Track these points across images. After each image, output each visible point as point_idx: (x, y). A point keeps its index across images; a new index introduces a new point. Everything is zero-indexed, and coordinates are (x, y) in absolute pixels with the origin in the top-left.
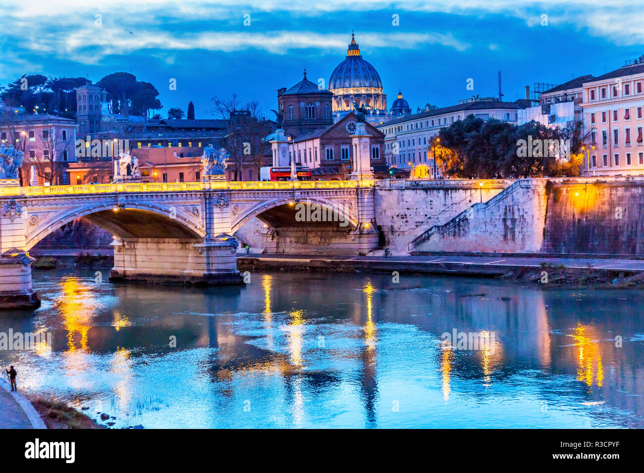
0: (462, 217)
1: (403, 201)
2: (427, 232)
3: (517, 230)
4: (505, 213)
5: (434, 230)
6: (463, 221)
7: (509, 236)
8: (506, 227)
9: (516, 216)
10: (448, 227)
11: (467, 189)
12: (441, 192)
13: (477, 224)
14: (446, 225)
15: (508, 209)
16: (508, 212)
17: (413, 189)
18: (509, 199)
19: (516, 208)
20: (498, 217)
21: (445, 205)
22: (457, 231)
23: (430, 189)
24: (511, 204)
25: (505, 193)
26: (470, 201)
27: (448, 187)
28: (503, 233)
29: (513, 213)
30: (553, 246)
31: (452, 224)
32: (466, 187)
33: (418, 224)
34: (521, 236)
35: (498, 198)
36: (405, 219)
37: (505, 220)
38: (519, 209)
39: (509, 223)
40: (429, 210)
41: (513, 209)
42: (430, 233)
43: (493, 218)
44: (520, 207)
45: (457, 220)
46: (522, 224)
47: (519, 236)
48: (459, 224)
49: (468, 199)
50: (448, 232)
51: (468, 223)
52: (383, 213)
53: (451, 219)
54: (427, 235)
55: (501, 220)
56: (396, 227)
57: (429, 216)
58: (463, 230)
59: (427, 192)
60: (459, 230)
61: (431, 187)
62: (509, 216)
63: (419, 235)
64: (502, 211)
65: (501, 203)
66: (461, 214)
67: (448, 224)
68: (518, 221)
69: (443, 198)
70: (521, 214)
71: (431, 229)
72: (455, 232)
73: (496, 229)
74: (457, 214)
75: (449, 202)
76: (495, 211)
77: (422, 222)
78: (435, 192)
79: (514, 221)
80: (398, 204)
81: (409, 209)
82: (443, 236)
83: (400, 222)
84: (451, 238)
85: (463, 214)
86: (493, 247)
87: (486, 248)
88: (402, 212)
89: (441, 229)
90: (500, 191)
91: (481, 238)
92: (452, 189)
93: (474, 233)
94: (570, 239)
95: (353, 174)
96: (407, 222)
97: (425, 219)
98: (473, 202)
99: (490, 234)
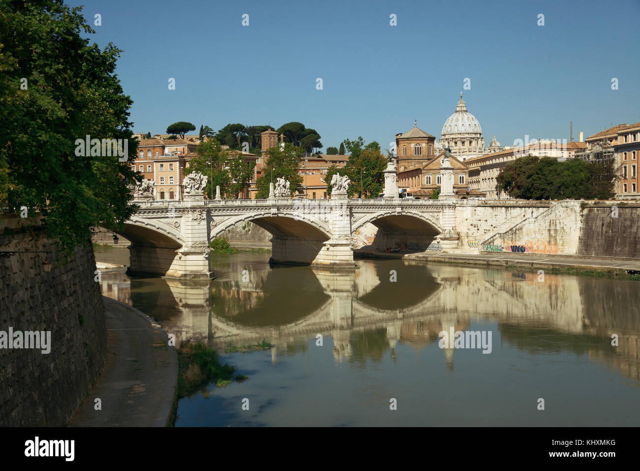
0: (517, 227)
1: (475, 215)
2: (492, 237)
3: (558, 238)
4: (550, 225)
5: (497, 236)
6: (519, 230)
7: (553, 242)
8: (550, 236)
9: (558, 228)
10: (507, 234)
11: (523, 207)
12: (503, 208)
13: (529, 232)
14: (506, 233)
15: (552, 222)
16: (552, 224)
17: (483, 207)
18: (553, 215)
19: (558, 222)
20: (545, 228)
21: (506, 218)
22: (514, 237)
23: (495, 207)
24: (554, 219)
25: (550, 211)
26: (524, 216)
27: (508, 205)
28: (548, 240)
29: (556, 225)
30: (586, 250)
31: (510, 232)
32: (521, 205)
33: (485, 231)
34: (561, 242)
35: (545, 214)
36: (476, 228)
37: (549, 230)
38: (560, 223)
39: (552, 232)
40: (495, 222)
41: (556, 222)
42: (494, 238)
43: (541, 228)
44: (561, 221)
45: (514, 229)
46: (562, 233)
47: (560, 242)
48: (515, 232)
49: (523, 214)
50: (507, 238)
51: (522, 232)
52: (461, 223)
53: (510, 228)
54: (492, 239)
55: (547, 230)
56: (470, 233)
57: (494, 226)
58: (519, 237)
59: (493, 209)
60: (516, 236)
61: (496, 205)
62: (553, 228)
63: (486, 239)
64: (548, 224)
65: (547, 218)
66: (517, 225)
67: (508, 232)
68: (559, 231)
69: (504, 213)
70: (562, 226)
71: (495, 236)
72: (512, 238)
73: (543, 237)
74: (515, 225)
75: (509, 216)
76: (542, 223)
77: (489, 230)
78: (499, 208)
79: (556, 230)
80: (472, 217)
81: (480, 220)
82: (504, 241)
83: (473, 230)
84: (509, 242)
85: (519, 225)
86: (540, 249)
87: (535, 250)
88: (475, 223)
89: (502, 236)
90: (546, 209)
91: (531, 243)
92: (511, 207)
93: (526, 239)
94: (598, 246)
95: (440, 194)
96: (478, 229)
97: (491, 228)
98: (526, 217)
99: (538, 240)
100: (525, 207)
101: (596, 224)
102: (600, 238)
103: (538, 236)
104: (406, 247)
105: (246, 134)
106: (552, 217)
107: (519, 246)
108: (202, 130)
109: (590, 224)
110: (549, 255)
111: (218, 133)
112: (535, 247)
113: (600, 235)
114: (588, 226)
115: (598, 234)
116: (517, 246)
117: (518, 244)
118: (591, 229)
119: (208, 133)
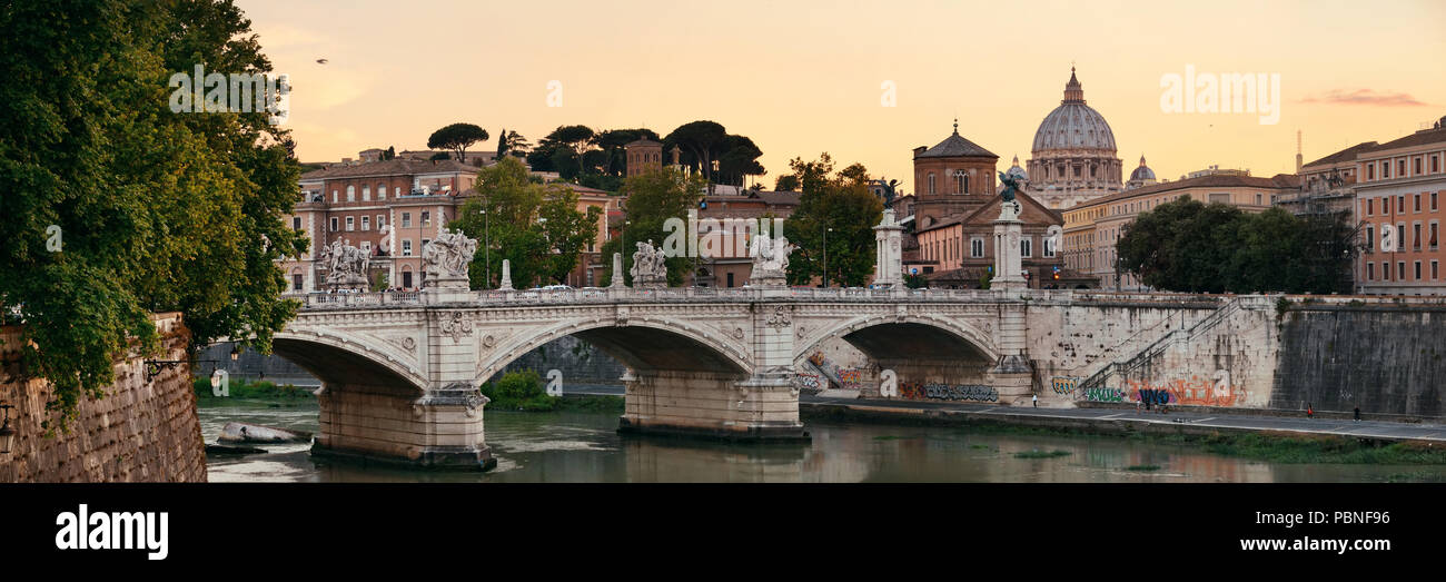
0: (1153, 350)
1: (1068, 323)
2: (1103, 371)
3: (1234, 373)
4: (1218, 346)
5: (1112, 369)
6: (1156, 356)
7: (1223, 382)
8: (1218, 368)
9: (1234, 352)
10: (1133, 365)
11: (1165, 308)
12: (1126, 311)
13: (1176, 361)
14: (1130, 362)
15: (1221, 341)
16: (1221, 344)
17: (1085, 306)
18: (1224, 325)
19: (1233, 339)
20: (1208, 352)
21: (1131, 332)
22: (1146, 371)
23: (1109, 307)
24: (1226, 333)
25: (1218, 316)
26: (1167, 326)
27: (1136, 304)
28: (1213, 377)
29: (1229, 346)
30: (1288, 398)
31: (1138, 361)
32: (1161, 304)
33: (1089, 359)
34: (1239, 383)
35: (1207, 323)
36: (1070, 352)
37: (1217, 357)
38: (1237, 341)
39: (1222, 361)
40: (1108, 339)
41: (1229, 340)
42: (1106, 373)
43: (1200, 353)
44: (1239, 338)
45: (1147, 355)
46: (1243, 363)
47: (1236, 382)
48: (1149, 361)
49: (1165, 323)
50: (1133, 373)
51: (1163, 361)
52: (1039, 341)
53: (1139, 353)
54: (1102, 376)
55: (1211, 357)
56: (1057, 362)
57: (1106, 348)
58: (1156, 370)
59: (1104, 311)
60: (1150, 370)
61: (1110, 303)
62: (1223, 352)
63: (1090, 376)
64: (1213, 343)
65: (1211, 330)
66: (1152, 346)
67: (1133, 360)
68: (1236, 358)
69: (1128, 321)
70: (1241, 348)
71: (1107, 368)
72: (1143, 373)
74: (1148, 345)
75: (1137, 327)
76: (1203, 342)
77: (1096, 356)
78: (1116, 310)
79: (1229, 358)
80: (1062, 328)
81: (1077, 335)
82: (1126, 379)
83: (1064, 356)
84: (1136, 382)
85: (1157, 346)
86: (1198, 397)
87: (1189, 399)
88: (1066, 340)
89: (1123, 368)
90: (1211, 312)
91: (1180, 383)
92: (1141, 307)
93: (1171, 376)
94: (1311, 389)
95: (995, 279)
96: (1074, 355)
97: (1100, 352)
98: (1172, 328)
99: (1195, 378)
100: (1169, 308)
101: (1307, 343)
102: (1314, 373)
103: (1195, 369)
104: (922, 394)
105: (597, 147)
106: (1222, 328)
107: (1157, 391)
108: (503, 139)
109: (1296, 345)
110: (1215, 409)
111: (538, 146)
112: (1189, 393)
113: (1315, 366)
114: (1291, 348)
115: (1311, 365)
116: (1154, 389)
117: (1155, 385)
118: (1297, 354)
119: (516, 145)
